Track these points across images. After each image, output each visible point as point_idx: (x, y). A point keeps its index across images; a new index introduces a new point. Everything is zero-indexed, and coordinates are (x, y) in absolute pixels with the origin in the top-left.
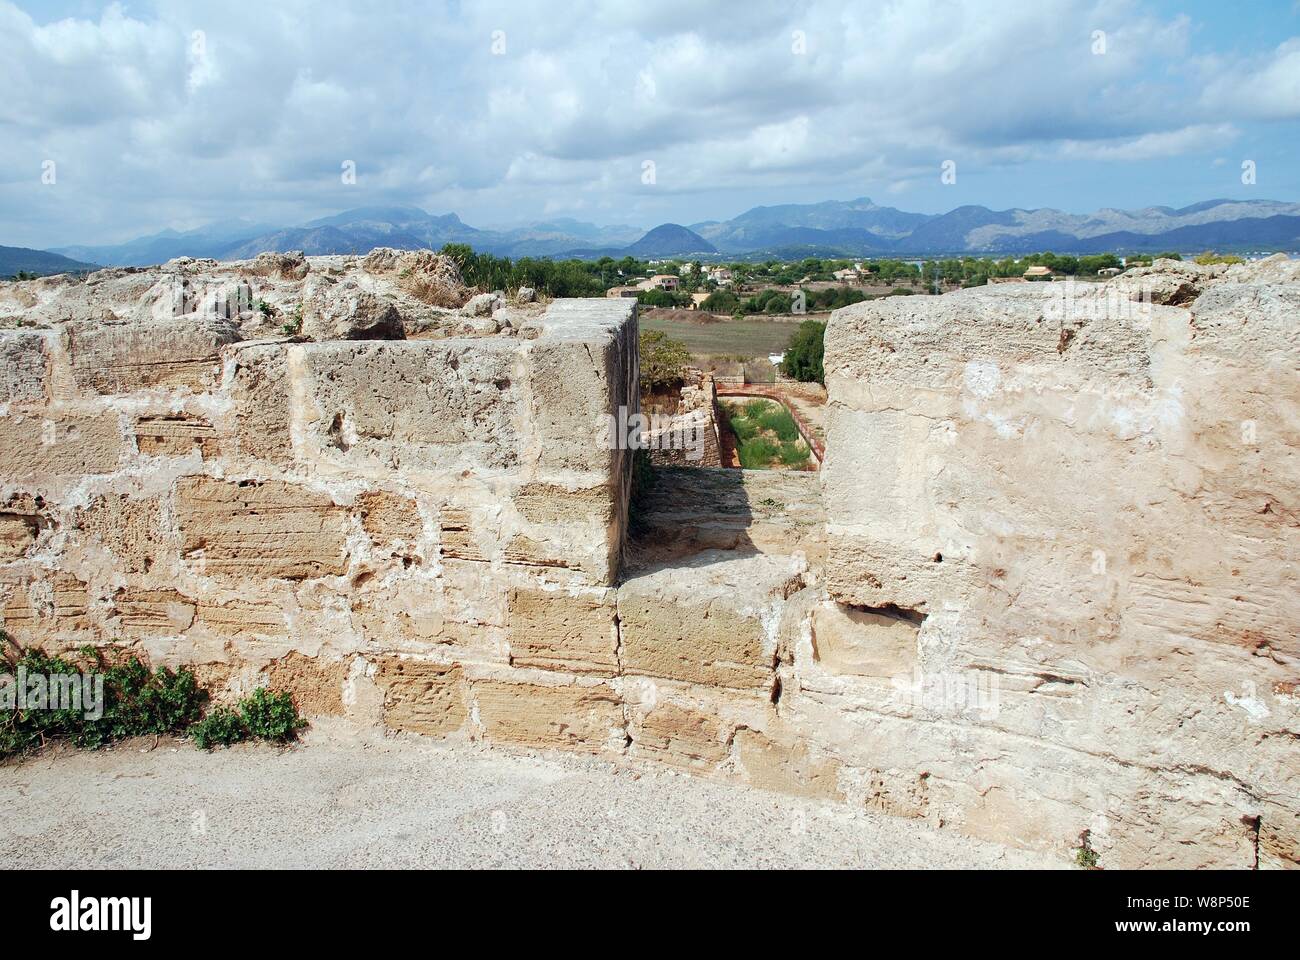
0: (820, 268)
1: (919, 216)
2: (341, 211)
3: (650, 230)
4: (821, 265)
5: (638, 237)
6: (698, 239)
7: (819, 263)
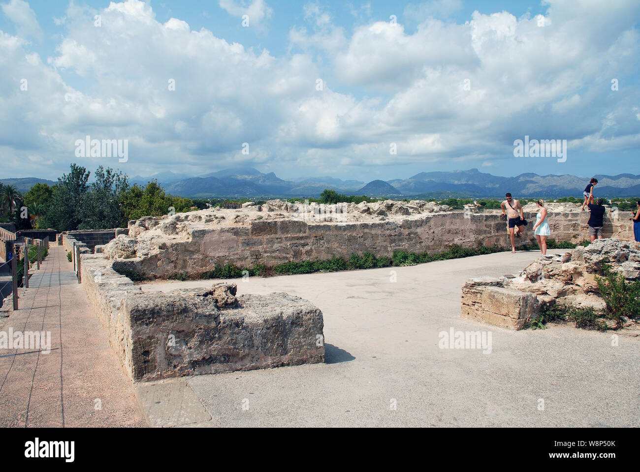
0: (456, 203)
1: (502, 178)
2: (219, 170)
3: (368, 183)
4: (457, 201)
5: (362, 186)
6: (392, 188)
7: (456, 200)
